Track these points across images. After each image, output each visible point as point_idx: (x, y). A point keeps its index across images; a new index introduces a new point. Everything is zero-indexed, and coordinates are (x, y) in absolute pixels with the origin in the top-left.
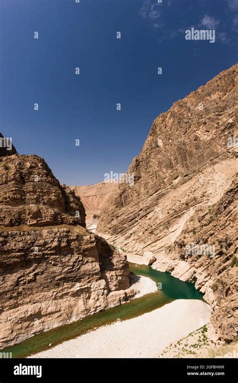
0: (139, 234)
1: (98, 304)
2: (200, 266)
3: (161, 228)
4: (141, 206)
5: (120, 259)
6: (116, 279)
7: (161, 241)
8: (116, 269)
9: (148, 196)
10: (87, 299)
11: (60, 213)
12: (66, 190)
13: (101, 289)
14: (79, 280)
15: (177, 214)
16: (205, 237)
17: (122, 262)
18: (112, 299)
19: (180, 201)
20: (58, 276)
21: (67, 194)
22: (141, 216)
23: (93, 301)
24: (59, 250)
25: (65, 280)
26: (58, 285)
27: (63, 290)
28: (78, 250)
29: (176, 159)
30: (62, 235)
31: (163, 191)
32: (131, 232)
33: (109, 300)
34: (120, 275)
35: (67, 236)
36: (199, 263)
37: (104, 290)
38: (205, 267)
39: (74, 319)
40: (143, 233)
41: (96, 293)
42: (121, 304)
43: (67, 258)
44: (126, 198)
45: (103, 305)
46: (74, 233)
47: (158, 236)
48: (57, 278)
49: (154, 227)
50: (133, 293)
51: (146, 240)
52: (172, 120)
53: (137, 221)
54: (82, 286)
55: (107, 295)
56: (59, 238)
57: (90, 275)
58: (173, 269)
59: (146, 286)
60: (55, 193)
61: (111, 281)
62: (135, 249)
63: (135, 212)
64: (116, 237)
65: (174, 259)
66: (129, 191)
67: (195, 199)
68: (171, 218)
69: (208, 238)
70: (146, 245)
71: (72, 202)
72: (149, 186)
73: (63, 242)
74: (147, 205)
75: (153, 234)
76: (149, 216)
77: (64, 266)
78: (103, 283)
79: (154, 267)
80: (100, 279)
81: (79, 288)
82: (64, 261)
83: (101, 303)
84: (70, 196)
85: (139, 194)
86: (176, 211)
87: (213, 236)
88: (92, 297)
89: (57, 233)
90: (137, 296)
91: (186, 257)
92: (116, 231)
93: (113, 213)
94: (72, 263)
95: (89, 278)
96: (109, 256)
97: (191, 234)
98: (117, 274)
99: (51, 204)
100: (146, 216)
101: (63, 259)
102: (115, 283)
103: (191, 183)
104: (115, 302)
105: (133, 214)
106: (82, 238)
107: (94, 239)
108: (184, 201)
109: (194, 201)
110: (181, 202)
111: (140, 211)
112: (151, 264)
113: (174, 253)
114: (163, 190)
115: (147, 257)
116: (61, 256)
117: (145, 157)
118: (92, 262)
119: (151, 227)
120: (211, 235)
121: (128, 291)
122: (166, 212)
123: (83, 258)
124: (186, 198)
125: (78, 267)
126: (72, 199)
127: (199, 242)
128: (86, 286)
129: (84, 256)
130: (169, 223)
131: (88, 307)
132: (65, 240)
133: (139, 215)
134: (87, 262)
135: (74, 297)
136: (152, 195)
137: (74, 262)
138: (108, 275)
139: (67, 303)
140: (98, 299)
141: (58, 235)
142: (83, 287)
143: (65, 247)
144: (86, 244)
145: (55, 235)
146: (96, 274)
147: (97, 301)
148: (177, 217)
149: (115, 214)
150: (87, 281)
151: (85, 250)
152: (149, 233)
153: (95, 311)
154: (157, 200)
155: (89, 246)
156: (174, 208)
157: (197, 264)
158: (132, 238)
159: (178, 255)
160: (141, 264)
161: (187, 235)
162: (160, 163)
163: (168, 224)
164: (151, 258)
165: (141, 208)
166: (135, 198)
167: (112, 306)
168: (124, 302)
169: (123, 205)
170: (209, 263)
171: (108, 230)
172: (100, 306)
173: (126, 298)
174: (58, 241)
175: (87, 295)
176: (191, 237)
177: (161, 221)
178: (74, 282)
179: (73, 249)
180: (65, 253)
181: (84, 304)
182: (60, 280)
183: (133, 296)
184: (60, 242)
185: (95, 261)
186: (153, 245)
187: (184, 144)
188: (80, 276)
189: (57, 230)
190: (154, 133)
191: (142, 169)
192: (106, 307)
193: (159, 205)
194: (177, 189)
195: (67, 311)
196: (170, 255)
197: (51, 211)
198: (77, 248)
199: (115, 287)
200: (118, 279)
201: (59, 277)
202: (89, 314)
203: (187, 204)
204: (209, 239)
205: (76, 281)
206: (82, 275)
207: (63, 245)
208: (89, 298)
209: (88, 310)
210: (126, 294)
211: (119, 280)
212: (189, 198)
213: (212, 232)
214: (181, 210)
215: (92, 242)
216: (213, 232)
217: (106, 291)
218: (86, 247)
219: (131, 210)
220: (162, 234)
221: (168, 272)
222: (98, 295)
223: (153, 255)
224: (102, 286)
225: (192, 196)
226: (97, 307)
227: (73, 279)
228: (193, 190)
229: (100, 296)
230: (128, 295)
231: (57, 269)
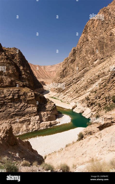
0: (71, 93)
1: (34, 127)
2: (95, 111)
3: (82, 89)
4: (74, 77)
5: (50, 106)
6: (47, 116)
7: (81, 97)
8: (47, 111)
9: (78, 71)
10: (28, 125)
11: (15, 81)
12: (20, 68)
13: (36, 120)
14: (24, 115)
15: (92, 82)
16: (99, 95)
17: (51, 107)
18: (42, 125)
19: (95, 74)
20: (12, 113)
21: (21, 70)
22: (74, 82)
23: (32, 126)
24: (13, 100)
25: (16, 115)
26: (12, 117)
27: (14, 120)
28: (25, 100)
29: (97, 48)
30: (15, 92)
31: (88, 68)
32: (67, 91)
33: (41, 126)
34: (50, 114)
35: (18, 93)
36: (94, 109)
37: (38, 121)
38: (97, 111)
39: (20, 134)
40: (73, 92)
41: (33, 122)
42: (47, 128)
43: (18, 104)
44: (66, 72)
45: (37, 128)
46: (22, 91)
47: (80, 94)
48: (11, 114)
49: (78, 89)
50: (55, 123)
51: (73, 96)
52: (98, 22)
53: (72, 85)
54: (25, 118)
55: (40, 123)
56: (13, 94)
57: (31, 113)
58: (83, 112)
59: (66, 119)
60: (11, 69)
61: (43, 117)
62: (67, 101)
63: (71, 81)
65: (84, 107)
66: (68, 68)
67: (104, 73)
68: (88, 84)
69: (101, 96)
70: (73, 99)
71: (23, 75)
72: (80, 65)
73: (16, 96)
74: (78, 76)
75: (77, 93)
76: (77, 83)
77: (16, 108)
78: (38, 117)
79: (74, 110)
80: (36, 115)
81: (23, 120)
82: (16, 106)
83: (36, 127)
84: (23, 71)
85: (73, 70)
86: (91, 80)
87: (103, 95)
88: (31, 124)
89: (12, 91)
90: (57, 125)
91: (89, 106)
92: (60, 91)
93: (59, 81)
94: (20, 107)
95: (30, 115)
96: (45, 104)
97: (94, 93)
98: (48, 114)
99: (9, 75)
100: (76, 83)
101: (16, 105)
102: (46, 118)
103: (104, 63)
104: (44, 127)
105: (70, 81)
106: (27, 94)
107: (34, 95)
108: (97, 74)
109: (103, 74)
110: (95, 75)
111: (73, 80)
112: (73, 109)
113: (85, 103)
114: (87, 68)
115: (72, 105)
116: (14, 103)
117: (79, 47)
118: (33, 107)
119: (77, 89)
120: (103, 94)
121: (52, 122)
122: (86, 81)
123: (27, 105)
124: (99, 72)
125: (24, 109)
126: (23, 73)
127: (97, 98)
128: (28, 119)
129: (28, 103)
130: (87, 87)
131: (28, 128)
132: (17, 95)
133: (73, 82)
134: (30, 107)
135: (21, 123)
136: (81, 71)
137: (22, 107)
138: (42, 113)
139: (17, 126)
140: (34, 125)
141: (13, 92)
142: (26, 119)
143: (16, 98)
144: (29, 97)
145: (11, 92)
146: (34, 113)
147: (33, 126)
148: (92, 83)
149: (60, 81)
150: (29, 116)
151: (28, 101)
152: (75, 92)
153: (32, 130)
154: (83, 74)
155: (31, 98)
156: (91, 78)
157: (93, 110)
158: (67, 95)
159: (86, 105)
160: (68, 108)
161: (92, 94)
162: (87, 51)
163: (86, 88)
164: (74, 106)
165: (74, 78)
166: (71, 72)
167: (42, 129)
168: (49, 127)
169: (64, 77)
170: (99, 109)
171: (56, 90)
172: (35, 128)
173: (51, 125)
174: (13, 95)
175: (28, 123)
176: (93, 95)
177: (83, 85)
178: (21, 116)
179: (21, 100)
180: (16, 102)
181: (26, 127)
182: (13, 115)
183: (55, 125)
184: (13, 96)
185: (35, 106)
186: (77, 99)
187: (103, 38)
188: (24, 113)
189: (12, 89)
190: (86, 31)
191: (77, 55)
192: (38, 129)
193: (85, 76)
194: (95, 67)
195: (17, 130)
196: (83, 105)
197: (9, 80)
198: (24, 99)
199: (45, 120)
200: (48, 116)
201: (13, 114)
202: (29, 132)
203: (99, 76)
205: (23, 116)
206: (26, 113)
207: (15, 97)
208: (29, 124)
209: (28, 130)
210: (51, 123)
211: (49, 116)
212: (101, 72)
213: (103, 92)
214: (94, 80)
215: (32, 97)
216: (104, 92)
217: (39, 122)
218: (29, 99)
219: (69, 79)
220: (82, 93)
221: (81, 113)
222: (34, 123)
223: (75, 104)
224: (37, 119)
225: (102, 71)
226: (33, 129)
228: (104, 68)
229: (36, 124)
230: (52, 124)
231: (12, 110)
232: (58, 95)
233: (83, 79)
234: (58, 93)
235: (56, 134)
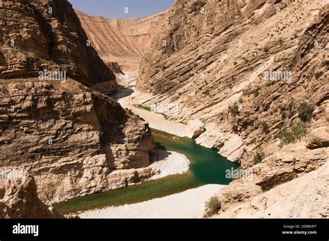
0: (191, 95)
1: (93, 184)
2: (252, 142)
3: (221, 86)
4: (201, 52)
5: (136, 128)
6: (127, 154)
7: (218, 105)
9: (212, 35)
10: (77, 177)
11: (38, 60)
12: (51, 23)
13: (97, 166)
14: (64, 153)
15: (248, 65)
16: (266, 102)
17: (138, 132)
18: (113, 179)
19: (257, 45)
20: (33, 146)
21: (53, 31)
22: (199, 67)
23: (86, 180)
24: (33, 112)
25: (44, 152)
26: (33, 158)
27: (40, 165)
28: (66, 113)
30: (39, 91)
31: (238, 28)
32: (181, 90)
33: (110, 180)
34: (133, 150)
35: (47, 94)
36: (251, 137)
37: (103, 168)
38: (258, 144)
39: (57, 200)
40: (196, 93)
41: (91, 169)
42: (127, 186)
43: (48, 125)
44: (179, 38)
45: (100, 186)
46: (58, 90)
47: (215, 98)
48: (30, 151)
49: (210, 85)
50: (148, 174)
51: (197, 103)
53: (193, 75)
54: (69, 161)
55: (107, 173)
56: (33, 97)
57: (83, 148)
58: (222, 145)
59: (176, 164)
60: (27, 27)
61: (117, 157)
62: (181, 116)
63: (191, 61)
64: (160, 98)
65: (225, 132)
66: (185, 28)
67: (281, 41)
68: (238, 72)
69: (271, 103)
70: (196, 110)
71: (61, 43)
72: (216, 19)
73: (41, 102)
74: (210, 50)
75: (208, 94)
76: (209, 68)
77: (42, 134)
78: (102, 158)
79: (198, 141)
80: (98, 153)
81: (63, 164)
82: (42, 128)
83: (98, 184)
84: (59, 32)
85: (198, 33)
86: (247, 61)
87: (276, 101)
88: (84, 175)
89: (30, 89)
90: (154, 178)
91: (239, 129)
92: (162, 88)
93: (159, 61)
94: (54, 131)
95: (80, 152)
96: (120, 124)
97: (252, 95)
98: (129, 149)
99: (22, 45)
100: (204, 68)
101: (42, 125)
102: (123, 160)
103: (283, 14)
104: (118, 183)
105: (188, 64)
106: (71, 96)
107: (90, 99)
108: (262, 44)
109: (279, 46)
110: (258, 47)
111: (198, 59)
112: (196, 135)
113: (226, 123)
114: (237, 26)
115: (192, 126)
116: (38, 121)
118: (89, 130)
119: (207, 84)
120: (275, 98)
121: (140, 170)
122: (232, 61)
123: (73, 125)
124: (268, 40)
125: (64, 137)
126: (61, 39)
127: (258, 108)
128: (75, 161)
129: (76, 121)
130: (233, 79)
131: (77, 187)
132: (44, 99)
133: (196, 65)
134: (80, 130)
135: (57, 174)
136: (218, 35)
137: (58, 130)
138: (114, 148)
139: (47, 181)
140: (93, 178)
141: (33, 91)
142: (71, 162)
143: (43, 108)
144: (78, 105)
145: (28, 91)
146: (92, 147)
147: (91, 180)
148: (247, 70)
149: (161, 63)
150: (77, 155)
151: (76, 114)
152: (203, 93)
153: (88, 192)
154: (225, 43)
155: (83, 108)
156: (244, 55)
157: (248, 140)
158: (180, 100)
159: (230, 127)
160: (182, 136)
161: (245, 98)
163: (231, 81)
164: (197, 128)
165: (200, 54)
166: (192, 39)
167: (114, 187)
168: (132, 184)
169: (174, 50)
170: (263, 139)
171: (149, 86)
172: (95, 186)
173: (136, 178)
174: (33, 100)
175: (77, 172)
176: (249, 101)
177: (223, 75)
178: (58, 155)
179: (57, 112)
180: (44, 117)
181: (72, 183)
182: (36, 151)
183: (147, 177)
184: (35, 101)
185: (94, 130)
186: (206, 110)
188: (66, 148)
189: (30, 84)
192: (104, 188)
193: (229, 51)
194: (259, 26)
195: (47, 189)
196: (221, 126)
197: (22, 56)
198: (64, 111)
199: (122, 165)
200: (130, 154)
201: (34, 148)
202: (78, 195)
203: (266, 50)
204: (272, 105)
205: (61, 155)
206: (69, 148)
207: (40, 105)
208: (80, 176)
209: (77, 191)
210: (136, 173)
211: (131, 156)
212: (272, 40)
213: (276, 94)
214: (255, 60)
215: (87, 103)
216: (278, 94)
217: (105, 169)
218: (78, 109)
219: (185, 57)
220: (222, 95)
221: (216, 149)
222: (93, 174)
223: (202, 124)
224: (100, 163)
225: (277, 36)
226: (91, 187)
227: (56, 152)
228: (281, 28)
229: (96, 175)
230: (140, 175)
231: (32, 138)
232: (155, 100)
233: (223, 57)
234: (155, 94)
235: (149, 201)
